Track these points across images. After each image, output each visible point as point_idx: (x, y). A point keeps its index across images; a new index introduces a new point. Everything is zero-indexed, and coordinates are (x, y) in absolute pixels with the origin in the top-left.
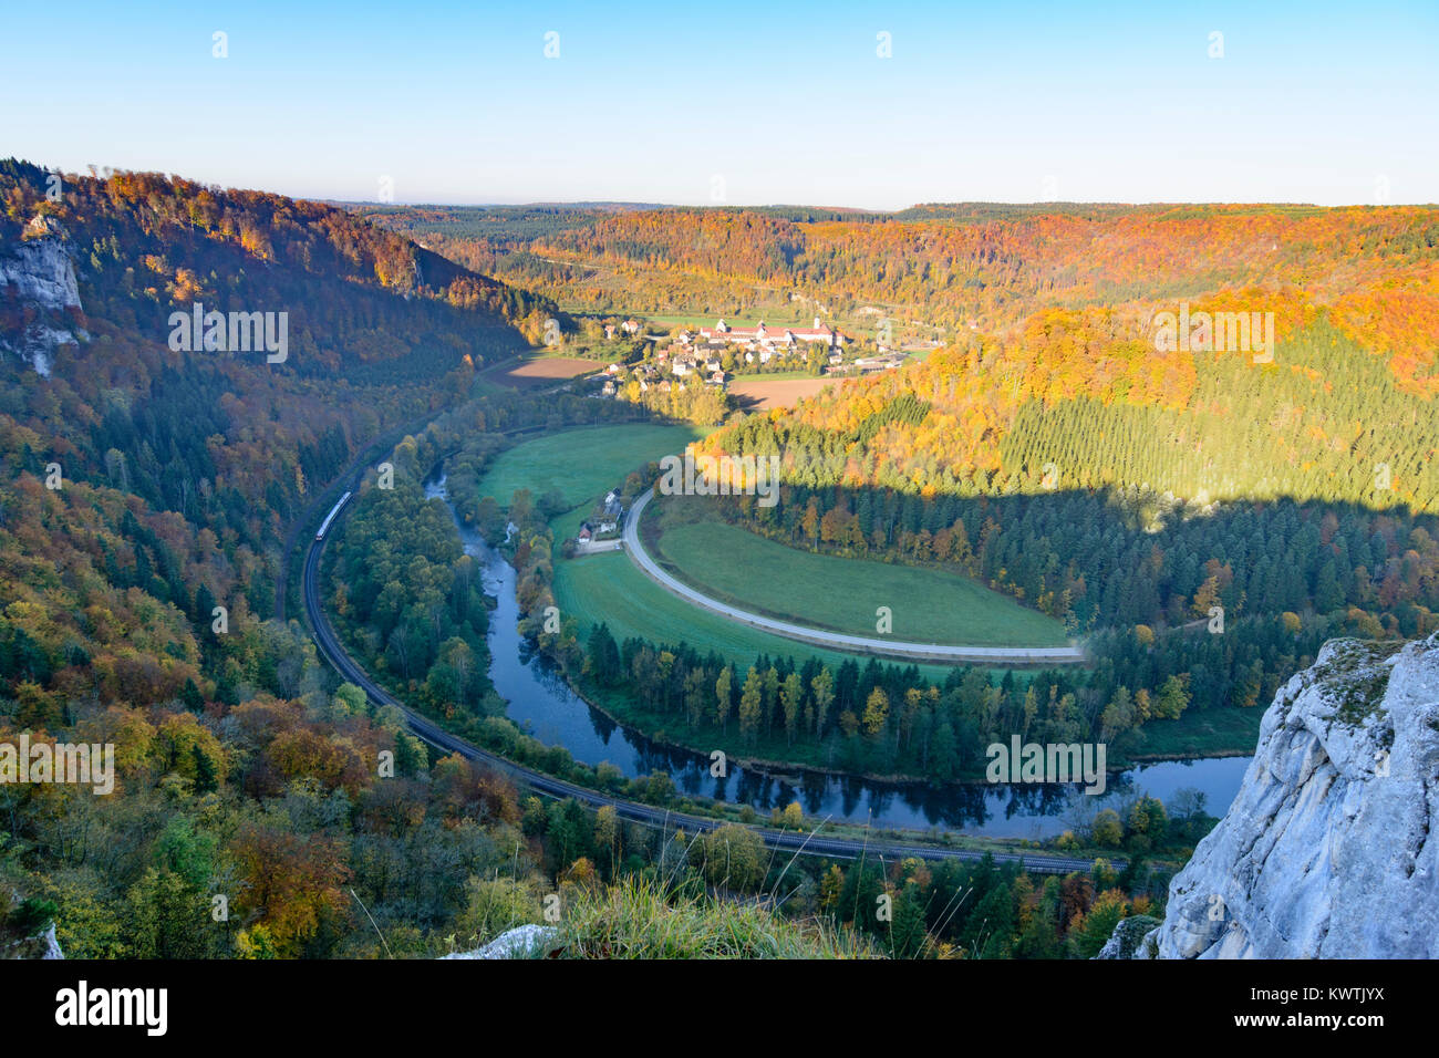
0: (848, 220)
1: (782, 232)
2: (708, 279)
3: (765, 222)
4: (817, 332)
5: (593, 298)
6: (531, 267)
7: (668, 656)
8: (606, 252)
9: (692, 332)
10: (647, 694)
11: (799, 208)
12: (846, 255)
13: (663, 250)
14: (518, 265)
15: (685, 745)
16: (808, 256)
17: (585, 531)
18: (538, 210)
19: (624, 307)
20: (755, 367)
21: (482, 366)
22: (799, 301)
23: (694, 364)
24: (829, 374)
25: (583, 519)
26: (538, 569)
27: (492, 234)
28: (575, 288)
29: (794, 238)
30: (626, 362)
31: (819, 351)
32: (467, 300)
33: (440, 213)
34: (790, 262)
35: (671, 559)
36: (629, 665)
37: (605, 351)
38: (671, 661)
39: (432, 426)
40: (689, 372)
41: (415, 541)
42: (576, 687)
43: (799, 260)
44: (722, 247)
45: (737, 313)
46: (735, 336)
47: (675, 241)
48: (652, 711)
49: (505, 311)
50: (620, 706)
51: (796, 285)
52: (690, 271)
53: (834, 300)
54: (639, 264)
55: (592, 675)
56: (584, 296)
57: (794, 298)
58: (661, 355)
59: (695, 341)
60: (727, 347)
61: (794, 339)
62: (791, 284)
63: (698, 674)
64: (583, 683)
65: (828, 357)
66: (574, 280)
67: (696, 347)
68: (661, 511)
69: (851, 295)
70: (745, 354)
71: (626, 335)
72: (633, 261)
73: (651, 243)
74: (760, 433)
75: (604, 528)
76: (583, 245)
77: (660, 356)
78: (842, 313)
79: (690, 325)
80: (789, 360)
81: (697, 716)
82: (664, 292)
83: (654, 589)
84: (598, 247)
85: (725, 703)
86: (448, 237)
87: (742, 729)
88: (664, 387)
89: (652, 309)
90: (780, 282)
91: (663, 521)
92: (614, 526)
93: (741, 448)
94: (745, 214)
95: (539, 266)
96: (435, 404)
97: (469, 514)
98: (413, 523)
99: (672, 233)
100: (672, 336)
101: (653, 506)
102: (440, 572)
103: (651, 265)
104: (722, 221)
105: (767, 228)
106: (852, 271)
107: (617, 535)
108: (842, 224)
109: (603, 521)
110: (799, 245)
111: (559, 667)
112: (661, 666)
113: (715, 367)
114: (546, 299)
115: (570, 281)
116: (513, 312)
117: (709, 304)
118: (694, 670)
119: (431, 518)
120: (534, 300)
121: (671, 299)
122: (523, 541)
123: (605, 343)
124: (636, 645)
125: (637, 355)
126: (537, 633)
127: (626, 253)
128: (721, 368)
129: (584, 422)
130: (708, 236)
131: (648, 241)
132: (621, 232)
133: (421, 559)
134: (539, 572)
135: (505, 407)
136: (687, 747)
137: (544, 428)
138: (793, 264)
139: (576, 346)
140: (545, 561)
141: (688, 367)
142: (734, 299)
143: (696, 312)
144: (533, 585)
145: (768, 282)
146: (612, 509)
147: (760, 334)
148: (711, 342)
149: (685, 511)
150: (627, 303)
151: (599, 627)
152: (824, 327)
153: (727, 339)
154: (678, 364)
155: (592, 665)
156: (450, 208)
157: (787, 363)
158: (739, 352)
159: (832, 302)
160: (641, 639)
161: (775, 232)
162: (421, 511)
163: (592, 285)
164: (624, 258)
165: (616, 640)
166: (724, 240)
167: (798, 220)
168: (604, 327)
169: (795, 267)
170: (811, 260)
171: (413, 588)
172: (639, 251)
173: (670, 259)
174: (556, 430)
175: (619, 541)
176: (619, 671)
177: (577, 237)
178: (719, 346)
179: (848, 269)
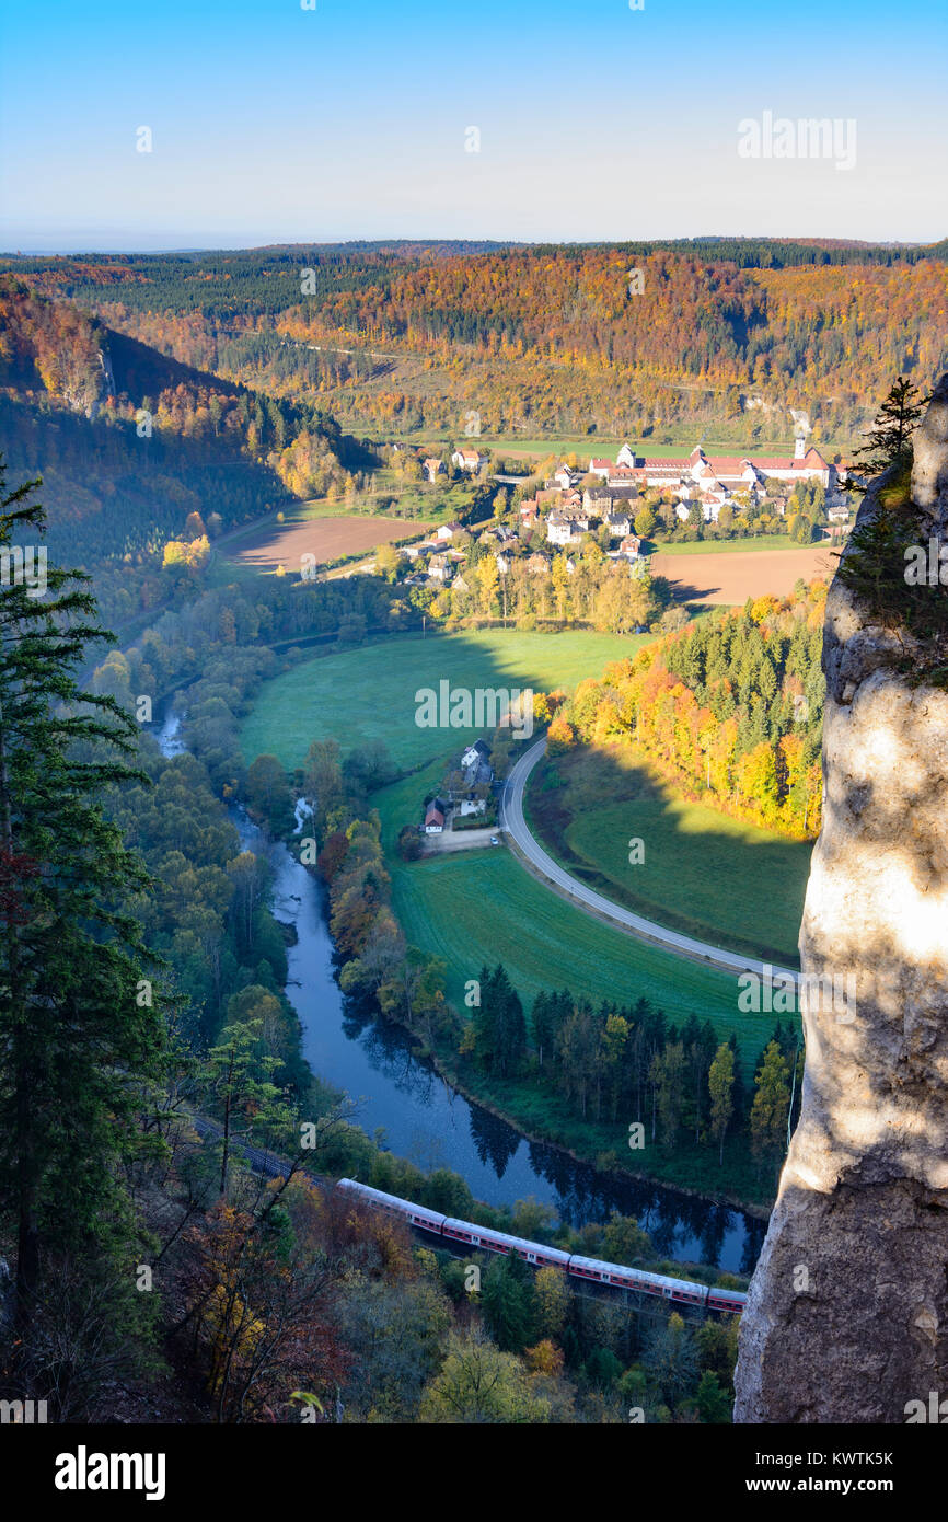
0: (843, 262)
1: (723, 287)
2: (592, 374)
3: (693, 270)
4: (802, 465)
5: (390, 411)
6: (280, 357)
7: (618, 1023)
8: (410, 330)
9: (575, 469)
10: (582, 1088)
11: (753, 243)
12: (843, 326)
13: (511, 324)
14: (257, 356)
15: (652, 1175)
16: (774, 329)
17: (433, 814)
18: (284, 259)
19: (444, 426)
20: (693, 528)
21: (218, 530)
22: (759, 410)
23: (585, 525)
24: (829, 540)
25: (424, 793)
26: (370, 875)
27: (209, 302)
28: (357, 394)
29: (748, 296)
30: (464, 523)
31: (808, 499)
32: (190, 419)
33: (117, 267)
34: (741, 339)
35: (592, 862)
36: (545, 1039)
37: (425, 504)
38: (625, 1030)
39: (150, 635)
40: (576, 540)
41: (160, 827)
42: (452, 1078)
43: (758, 335)
44: (617, 316)
45: (648, 433)
46: (652, 475)
47: (532, 306)
48: (589, 1119)
49: (252, 435)
50: (531, 1110)
51: (752, 381)
52: (560, 360)
53: (824, 407)
54: (469, 349)
55: (479, 1055)
56: (373, 408)
57: (750, 404)
58: (526, 508)
59: (582, 483)
60: (642, 494)
61: (759, 478)
62: (742, 379)
63: (675, 1052)
64: (464, 1067)
65: (824, 509)
66: (355, 379)
67: (586, 495)
68: (564, 779)
69: (855, 398)
70: (674, 506)
71: (460, 475)
72: (459, 346)
73: (490, 311)
74: (736, 644)
75: (467, 809)
76: (370, 319)
77: (524, 511)
78: (839, 430)
79: (571, 455)
80: (754, 514)
81: (673, 1127)
82: (515, 397)
83: (568, 913)
84: (397, 321)
85: (721, 1107)
86: (136, 310)
87: (754, 1150)
88: (537, 564)
89: (494, 428)
90: (724, 376)
91: (568, 797)
92: (482, 804)
93: (701, 669)
94: (658, 256)
95: (294, 357)
96: (150, 599)
97: (230, 785)
98: (153, 798)
99: (527, 293)
100: (541, 474)
101: (548, 771)
102: (211, 877)
103: (491, 350)
104: (617, 268)
105: (698, 281)
106: (855, 353)
107: (491, 819)
108: (834, 270)
109: (465, 797)
110: (756, 309)
111: (416, 1042)
112: (609, 1040)
113: (621, 530)
114: (320, 415)
115: (349, 383)
116: (267, 438)
117: (597, 418)
118: (668, 1047)
119: (180, 788)
120: (300, 417)
121: (528, 411)
122: (331, 829)
123: (425, 489)
124: (557, 1007)
125: (481, 510)
126: (377, 983)
127: (446, 330)
128: (633, 531)
129: (402, 627)
130: (591, 296)
131: (485, 309)
132: (435, 293)
133: (176, 857)
134: (370, 880)
135: (265, 604)
136: (655, 1181)
137: (335, 638)
138: (746, 343)
139: (375, 495)
140: (377, 863)
141: (575, 529)
142: (640, 408)
143: (574, 432)
144: (364, 905)
145: (701, 377)
146: (478, 775)
147: (697, 471)
148: (613, 484)
149: (606, 780)
150: (450, 418)
151: (492, 974)
152: (813, 455)
153: (640, 480)
154: (557, 524)
155: (478, 1038)
156: (131, 259)
157: (749, 520)
158: (662, 502)
159: (818, 412)
160: (567, 994)
161: (713, 288)
162: (162, 777)
163: (386, 388)
164: (443, 340)
165: (521, 996)
166: (620, 306)
167: (752, 263)
168: (421, 461)
169: (751, 349)
170: (778, 335)
171: (169, 905)
172: (467, 325)
173: (524, 339)
174: (355, 641)
175: (496, 830)
176: (524, 1051)
177: (358, 303)
178: (628, 493)
179: (849, 351)
